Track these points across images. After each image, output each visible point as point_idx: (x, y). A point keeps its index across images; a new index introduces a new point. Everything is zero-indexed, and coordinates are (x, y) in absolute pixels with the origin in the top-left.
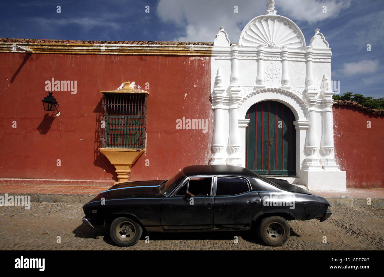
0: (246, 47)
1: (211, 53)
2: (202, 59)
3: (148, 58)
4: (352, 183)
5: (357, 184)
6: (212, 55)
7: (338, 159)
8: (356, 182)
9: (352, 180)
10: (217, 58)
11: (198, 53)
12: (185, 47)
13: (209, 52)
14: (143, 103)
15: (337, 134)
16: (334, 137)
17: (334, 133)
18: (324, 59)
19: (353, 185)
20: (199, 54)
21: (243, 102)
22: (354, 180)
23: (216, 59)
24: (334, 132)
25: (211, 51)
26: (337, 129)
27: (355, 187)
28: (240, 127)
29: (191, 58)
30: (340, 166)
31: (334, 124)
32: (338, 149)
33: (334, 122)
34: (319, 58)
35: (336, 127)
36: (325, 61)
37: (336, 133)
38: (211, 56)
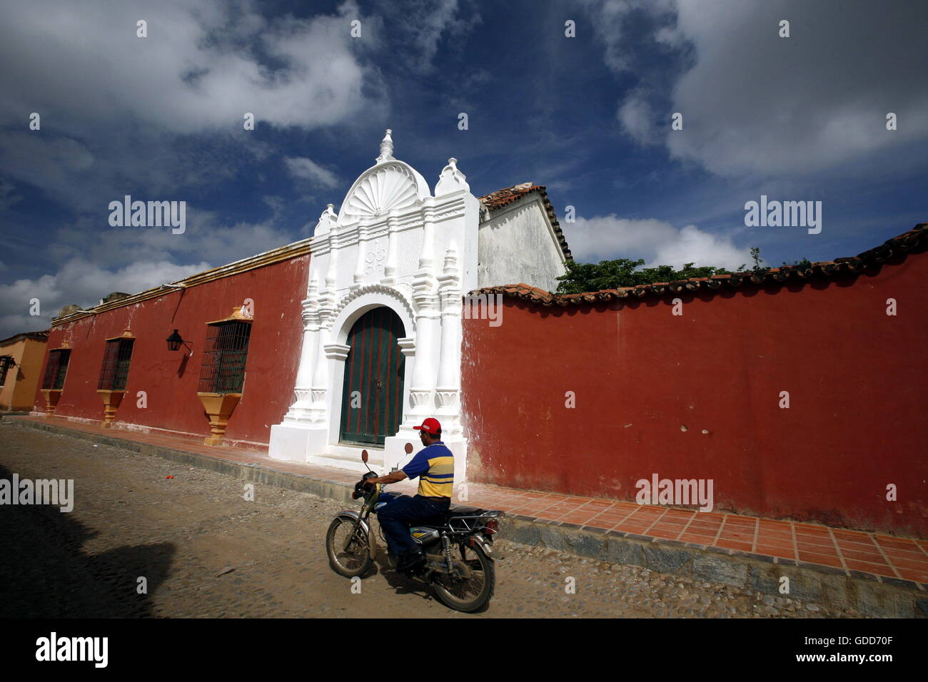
0: (347, 226)
1: (310, 249)
2: (302, 259)
3: (257, 271)
4: (493, 474)
5: (504, 476)
6: (312, 250)
7: (467, 415)
8: (501, 472)
9: (491, 467)
10: (317, 253)
11: (297, 252)
12: (288, 248)
13: (307, 248)
14: (248, 335)
15: (469, 361)
16: (462, 367)
17: (462, 360)
18: (453, 211)
19: (495, 478)
20: (298, 254)
21: (336, 316)
22: (497, 467)
23: (316, 256)
24: (463, 356)
25: (309, 245)
26: (469, 349)
27: (499, 483)
28: (329, 357)
29: (293, 262)
30: (472, 433)
31: (464, 340)
32: (469, 393)
33: (465, 335)
34: (445, 213)
35: (468, 345)
36: (456, 214)
37: (467, 358)
38: (311, 253)
